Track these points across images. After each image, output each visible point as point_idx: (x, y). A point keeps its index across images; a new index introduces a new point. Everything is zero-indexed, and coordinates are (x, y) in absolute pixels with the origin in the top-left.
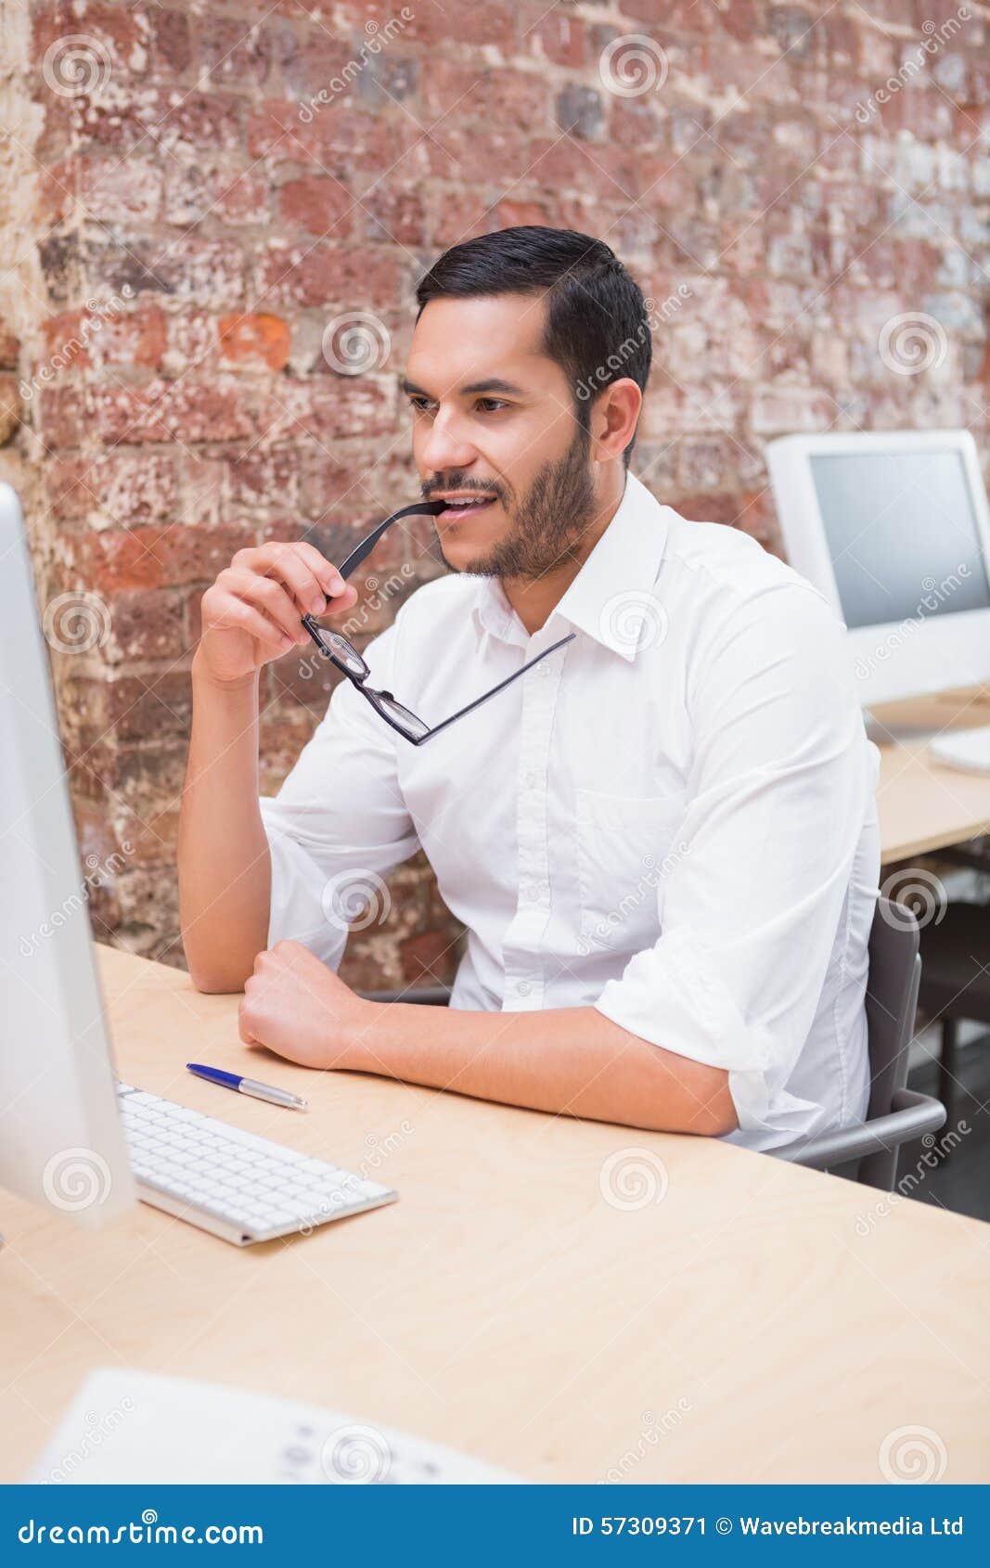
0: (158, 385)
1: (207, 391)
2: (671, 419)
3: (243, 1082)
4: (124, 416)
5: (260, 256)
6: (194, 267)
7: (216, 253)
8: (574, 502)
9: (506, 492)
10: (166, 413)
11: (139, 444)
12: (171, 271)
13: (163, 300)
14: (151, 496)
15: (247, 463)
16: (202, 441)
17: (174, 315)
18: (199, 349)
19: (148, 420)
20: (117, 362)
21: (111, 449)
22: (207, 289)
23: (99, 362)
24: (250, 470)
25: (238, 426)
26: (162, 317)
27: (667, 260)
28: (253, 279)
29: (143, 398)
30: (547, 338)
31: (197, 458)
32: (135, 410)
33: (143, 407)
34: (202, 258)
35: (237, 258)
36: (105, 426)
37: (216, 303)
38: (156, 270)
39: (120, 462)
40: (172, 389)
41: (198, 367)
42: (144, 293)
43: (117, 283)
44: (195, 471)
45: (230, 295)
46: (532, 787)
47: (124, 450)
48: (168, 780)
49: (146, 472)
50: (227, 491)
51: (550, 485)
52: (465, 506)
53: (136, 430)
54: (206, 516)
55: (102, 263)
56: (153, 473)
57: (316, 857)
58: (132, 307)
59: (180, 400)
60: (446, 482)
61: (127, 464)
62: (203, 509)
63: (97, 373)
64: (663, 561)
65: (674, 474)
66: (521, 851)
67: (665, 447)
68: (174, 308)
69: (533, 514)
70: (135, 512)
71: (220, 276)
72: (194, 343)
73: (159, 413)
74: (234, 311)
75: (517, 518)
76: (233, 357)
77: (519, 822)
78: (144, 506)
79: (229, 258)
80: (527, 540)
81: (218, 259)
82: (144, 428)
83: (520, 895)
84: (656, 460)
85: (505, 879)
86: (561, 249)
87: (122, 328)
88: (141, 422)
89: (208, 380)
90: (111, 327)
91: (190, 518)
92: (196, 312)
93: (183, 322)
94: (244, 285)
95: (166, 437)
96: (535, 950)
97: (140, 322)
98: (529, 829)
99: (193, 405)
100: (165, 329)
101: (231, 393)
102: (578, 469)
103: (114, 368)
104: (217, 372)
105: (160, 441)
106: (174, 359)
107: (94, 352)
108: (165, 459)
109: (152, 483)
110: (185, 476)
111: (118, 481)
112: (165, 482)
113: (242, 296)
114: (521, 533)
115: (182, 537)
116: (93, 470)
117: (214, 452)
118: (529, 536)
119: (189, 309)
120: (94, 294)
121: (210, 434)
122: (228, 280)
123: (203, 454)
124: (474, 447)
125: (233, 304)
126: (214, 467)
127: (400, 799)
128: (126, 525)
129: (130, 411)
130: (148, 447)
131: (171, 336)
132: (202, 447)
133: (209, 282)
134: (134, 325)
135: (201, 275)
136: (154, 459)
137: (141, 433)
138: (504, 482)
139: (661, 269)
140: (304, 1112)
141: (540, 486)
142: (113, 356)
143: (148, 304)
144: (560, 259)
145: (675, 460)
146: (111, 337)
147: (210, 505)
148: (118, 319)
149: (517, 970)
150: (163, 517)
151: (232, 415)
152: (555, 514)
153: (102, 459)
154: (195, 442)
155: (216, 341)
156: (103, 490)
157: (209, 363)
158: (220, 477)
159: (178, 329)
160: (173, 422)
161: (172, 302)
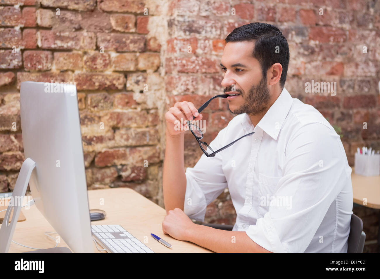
0: (194, 58)
1: (208, 60)
2: (353, 72)
3: (161, 239)
4: (184, 66)
5: (226, 24)
6: (206, 27)
7: (213, 24)
8: (263, 96)
9: (242, 93)
10: (196, 65)
11: (187, 73)
12: (200, 28)
13: (197, 36)
14: (190, 87)
15: (218, 79)
16: (205, 73)
17: (200, 40)
18: (207, 49)
19: (190, 67)
20: (183, 52)
21: (180, 74)
22: (210, 33)
23: (178, 51)
24: (219, 81)
25: (216, 69)
26: (196, 40)
27: (355, 25)
28: (223, 30)
29: (189, 61)
30: (253, 52)
31: (204, 77)
32: (187, 64)
33: (189, 63)
34: (209, 25)
35: (219, 25)
36: (179, 68)
37: (212, 36)
38: (196, 28)
39: (182, 78)
40: (198, 59)
41: (206, 53)
42: (192, 34)
43: (185, 31)
44: (203, 81)
45: (217, 35)
46: (251, 172)
47: (183, 74)
48: (189, 162)
49: (189, 80)
50: (212, 86)
51: (255, 91)
52: (233, 96)
53: (187, 69)
54: (205, 93)
55: (181, 26)
56: (191, 81)
57: (199, 184)
58: (188, 37)
59: (200, 62)
60: (228, 90)
61: (184, 78)
62: (204, 91)
63: (177, 54)
64: (288, 113)
65: (353, 88)
66: (247, 189)
67: (351, 80)
68: (200, 38)
69: (251, 99)
70: (185, 91)
71: (214, 30)
72: (205, 47)
73: (194, 65)
74: (217, 39)
75: (246, 99)
76: (216, 51)
77: (247, 181)
78: (188, 89)
79: (217, 25)
80: (249, 105)
81: (213, 25)
82: (190, 69)
83: (246, 201)
84: (347, 84)
85: (243, 196)
86: (261, 29)
87: (185, 43)
88: (189, 67)
89: (208, 57)
90: (182, 42)
91: (200, 93)
92: (206, 39)
93: (202, 41)
94: (221, 32)
95: (195, 71)
96: (246, 216)
97: (190, 41)
98: (249, 183)
99: (203, 63)
100: (197, 43)
101: (215, 60)
102: (263, 87)
103: (182, 53)
104: (211, 55)
105: (193, 72)
106: (199, 51)
107: (177, 49)
108: (195, 77)
109: (190, 83)
110: (200, 82)
111: (181, 82)
112: (194, 83)
113: (220, 35)
114: (248, 103)
115: (197, 98)
116: (174, 80)
117: (209, 76)
118: (250, 104)
119: (204, 38)
120: (179, 34)
121: (208, 71)
122: (216, 31)
123: (206, 76)
124: (234, 80)
125: (217, 37)
126: (208, 80)
127: (222, 172)
128: (182, 94)
129: (186, 64)
130: (190, 74)
131: (199, 45)
132: (205, 74)
133: (211, 31)
134: (189, 42)
135: (208, 29)
136: (191, 77)
137: (188, 70)
138: (242, 90)
139: (353, 28)
140: (171, 249)
141: (251, 91)
142: (182, 50)
143: (193, 36)
144: (260, 32)
145: (354, 84)
146: (182, 45)
147: (206, 90)
148: (184, 40)
149: (243, 221)
150: (193, 92)
151: (214, 66)
152: (257, 98)
153: (177, 77)
154: (203, 73)
155: (211, 47)
156: (177, 85)
157: (209, 53)
158: (210, 83)
159: (201, 43)
160: (198, 68)
161: (200, 36)
